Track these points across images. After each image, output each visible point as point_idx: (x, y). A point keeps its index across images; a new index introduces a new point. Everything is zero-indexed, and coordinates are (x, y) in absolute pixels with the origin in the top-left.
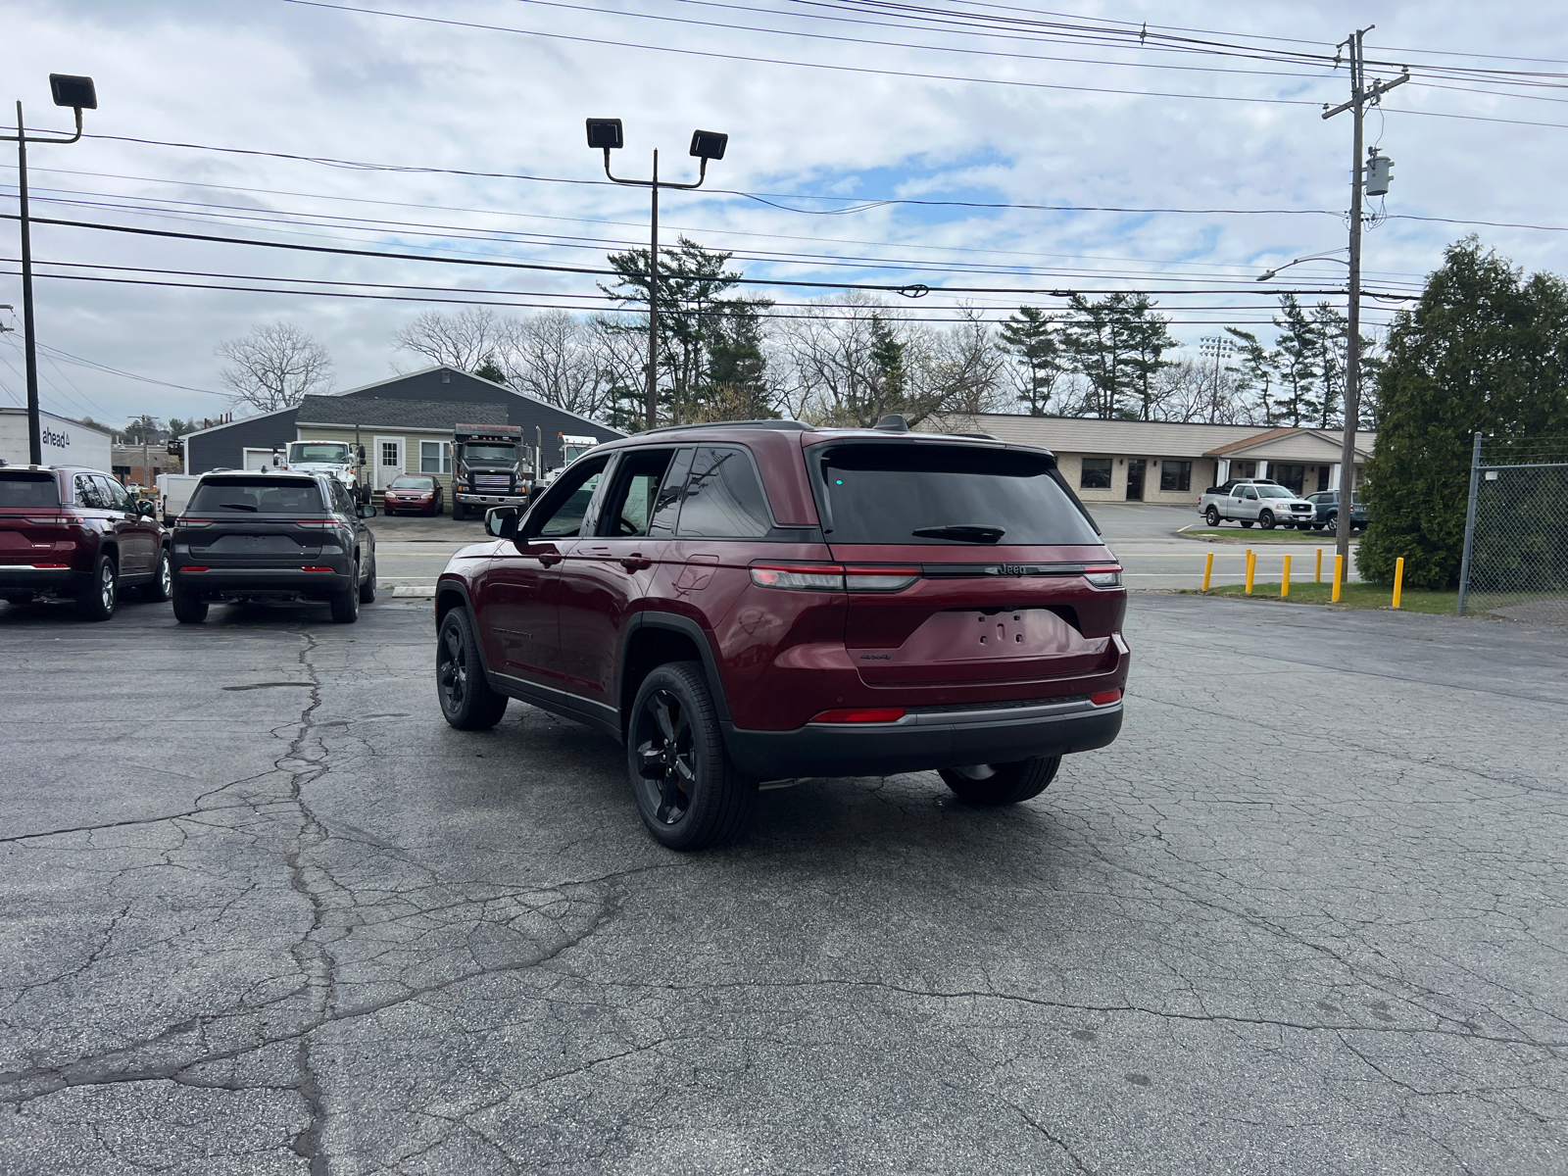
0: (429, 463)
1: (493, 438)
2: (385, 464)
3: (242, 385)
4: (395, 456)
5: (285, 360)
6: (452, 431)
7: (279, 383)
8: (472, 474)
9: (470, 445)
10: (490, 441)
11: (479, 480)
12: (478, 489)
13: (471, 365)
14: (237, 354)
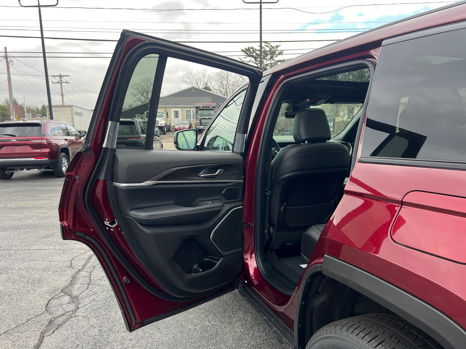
0: (188, 116)
1: (207, 107)
2: (175, 117)
3: (137, 96)
4: (178, 115)
5: (148, 88)
6: (194, 106)
7: (147, 95)
8: (201, 119)
9: (200, 110)
10: (206, 108)
11: (203, 121)
12: (203, 124)
13: (201, 87)
14: (135, 87)
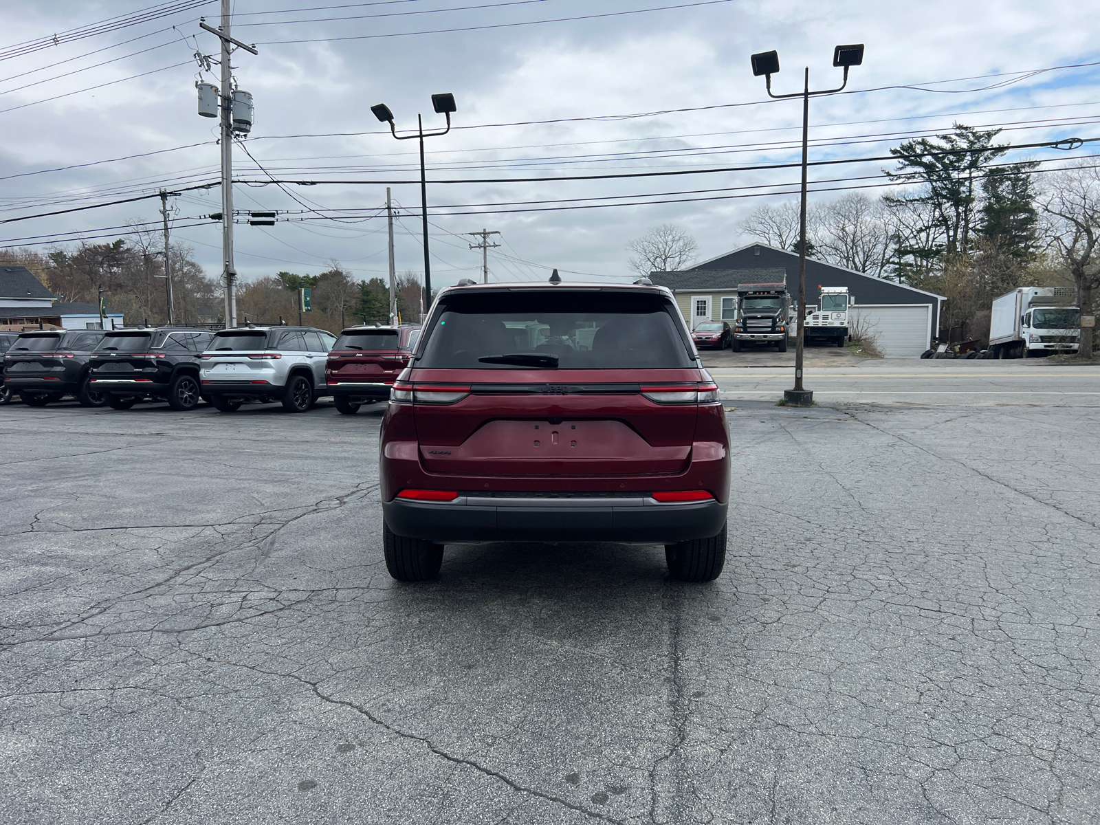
1: (764, 292)
2: (698, 315)
4: (705, 309)
5: (668, 249)
6: (736, 289)
7: (663, 264)
8: (746, 319)
9: (746, 298)
10: (762, 295)
11: (750, 323)
12: (749, 330)
